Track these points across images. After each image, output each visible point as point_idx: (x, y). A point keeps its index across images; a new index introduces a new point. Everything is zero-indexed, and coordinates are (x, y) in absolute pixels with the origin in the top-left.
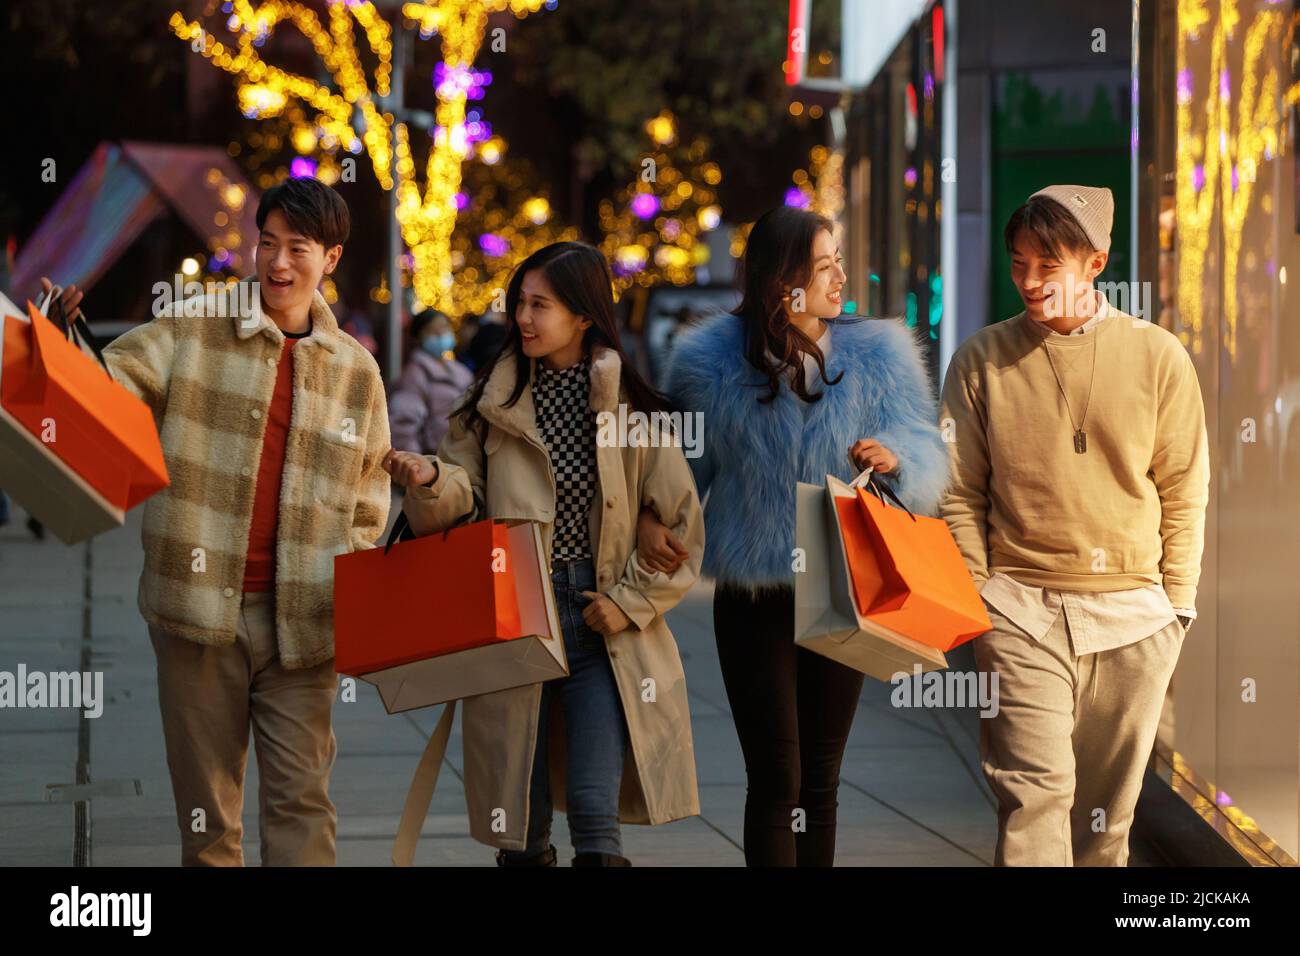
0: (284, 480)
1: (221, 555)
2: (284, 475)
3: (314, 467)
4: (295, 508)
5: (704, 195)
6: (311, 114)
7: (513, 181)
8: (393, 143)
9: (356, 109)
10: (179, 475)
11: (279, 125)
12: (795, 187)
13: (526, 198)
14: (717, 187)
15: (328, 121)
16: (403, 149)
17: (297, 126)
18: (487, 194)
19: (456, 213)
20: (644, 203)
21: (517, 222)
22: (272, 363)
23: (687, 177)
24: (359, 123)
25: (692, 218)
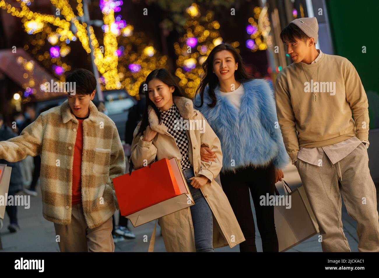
0: (82, 167)
1: (64, 195)
2: (82, 166)
3: (92, 161)
4: (86, 176)
5: (214, 34)
6: (54, 28)
7: (138, 41)
8: (88, 35)
9: (71, 24)
10: (47, 171)
11: (42, 35)
12: (250, 24)
13: (144, 48)
14: (219, 30)
15: (61, 31)
16: (93, 36)
17: (49, 34)
18: (129, 48)
19: (117, 58)
20: (191, 42)
21: (143, 58)
22: (75, 130)
23: (206, 28)
24: (74, 29)
25: (211, 44)
